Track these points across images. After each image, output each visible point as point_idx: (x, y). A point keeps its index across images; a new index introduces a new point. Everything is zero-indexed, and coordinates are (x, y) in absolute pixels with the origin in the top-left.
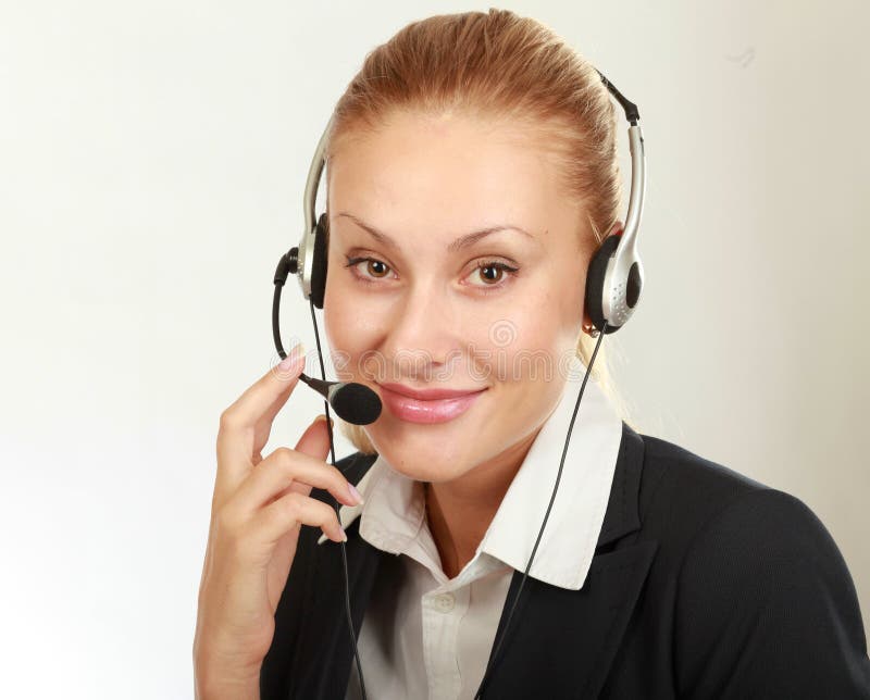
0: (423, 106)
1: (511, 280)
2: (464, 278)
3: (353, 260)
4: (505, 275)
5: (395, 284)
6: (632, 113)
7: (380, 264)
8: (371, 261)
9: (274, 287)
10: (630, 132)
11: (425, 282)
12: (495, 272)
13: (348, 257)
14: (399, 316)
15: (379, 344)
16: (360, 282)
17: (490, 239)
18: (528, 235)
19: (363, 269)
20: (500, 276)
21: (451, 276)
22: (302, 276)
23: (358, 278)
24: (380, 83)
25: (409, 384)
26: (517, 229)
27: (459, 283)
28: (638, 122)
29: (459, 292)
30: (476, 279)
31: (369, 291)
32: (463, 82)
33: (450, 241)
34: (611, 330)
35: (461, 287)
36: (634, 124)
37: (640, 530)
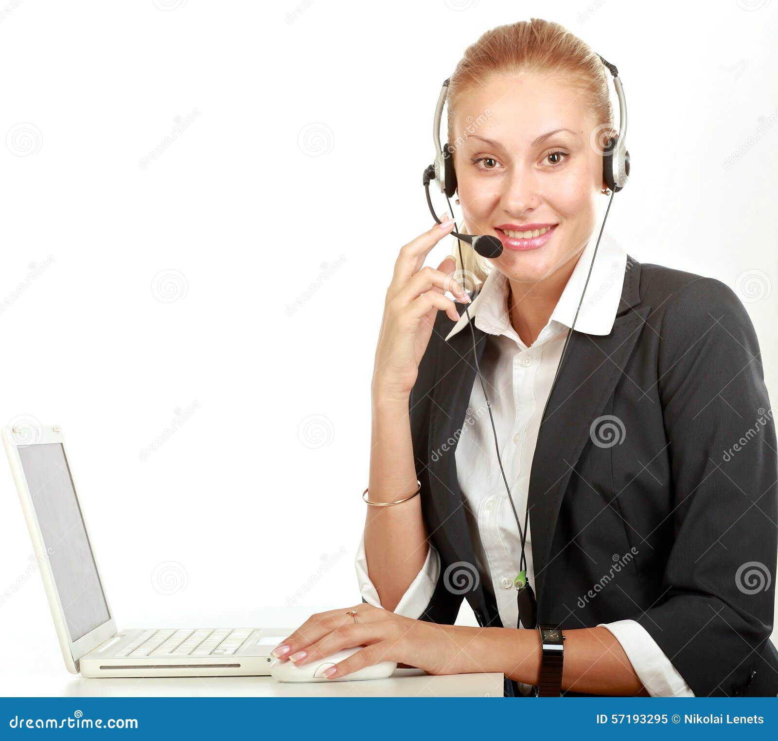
0: (507, 70)
1: (566, 161)
2: (540, 162)
3: (475, 161)
4: (562, 158)
5: (502, 170)
6: (613, 70)
7: (491, 160)
8: (486, 159)
9: (424, 187)
10: (614, 81)
11: (520, 165)
12: (556, 157)
13: (472, 159)
14: (507, 186)
15: (496, 203)
16: (482, 172)
17: (555, 137)
18: (574, 133)
19: (482, 164)
20: (559, 159)
21: (533, 161)
22: (439, 180)
23: (480, 170)
24: (480, 60)
25: (516, 223)
26: (567, 130)
27: (538, 165)
28: (618, 75)
29: (539, 170)
30: (546, 162)
31: (487, 176)
32: (528, 54)
33: (532, 140)
34: (618, 189)
35: (540, 167)
36: (616, 76)
37: (641, 303)
